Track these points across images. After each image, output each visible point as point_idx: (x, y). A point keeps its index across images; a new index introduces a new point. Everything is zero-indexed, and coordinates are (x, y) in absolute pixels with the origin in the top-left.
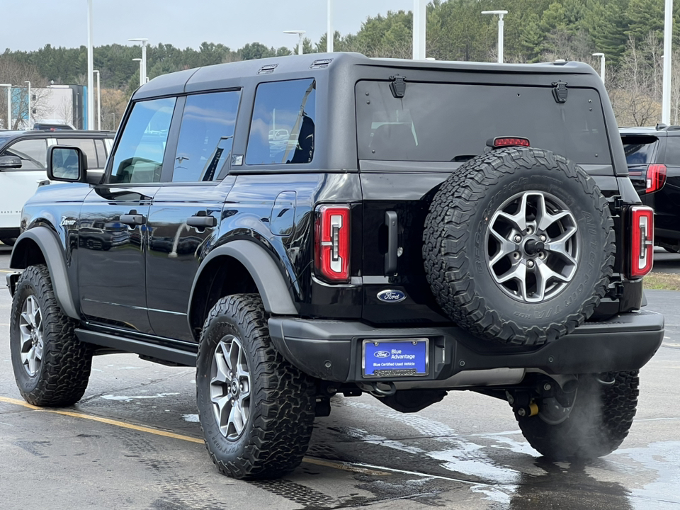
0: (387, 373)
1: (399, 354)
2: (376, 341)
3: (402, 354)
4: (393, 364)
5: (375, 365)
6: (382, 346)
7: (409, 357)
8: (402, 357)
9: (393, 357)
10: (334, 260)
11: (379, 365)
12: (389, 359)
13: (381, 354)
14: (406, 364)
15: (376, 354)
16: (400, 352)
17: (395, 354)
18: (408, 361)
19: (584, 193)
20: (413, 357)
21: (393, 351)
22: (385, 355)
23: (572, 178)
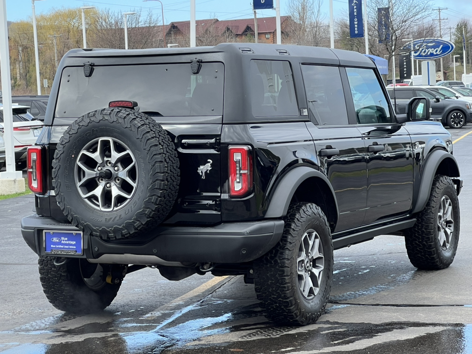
0: (58, 252)
1: (66, 241)
2: (51, 232)
3: (68, 240)
4: (62, 247)
5: (52, 246)
6: (55, 235)
7: (72, 243)
8: (68, 242)
9: (62, 242)
10: (34, 180)
11: (54, 246)
12: (60, 243)
13: (55, 240)
14: (71, 247)
15: (52, 239)
16: (66, 239)
17: (64, 240)
18: (71, 245)
19: (135, 139)
20: (75, 242)
21: (63, 238)
22: (58, 240)
23: (127, 129)
